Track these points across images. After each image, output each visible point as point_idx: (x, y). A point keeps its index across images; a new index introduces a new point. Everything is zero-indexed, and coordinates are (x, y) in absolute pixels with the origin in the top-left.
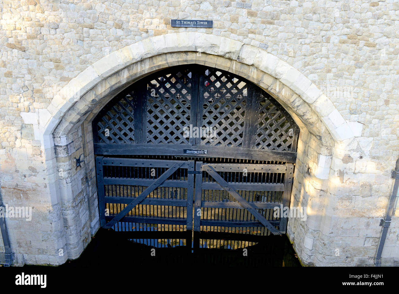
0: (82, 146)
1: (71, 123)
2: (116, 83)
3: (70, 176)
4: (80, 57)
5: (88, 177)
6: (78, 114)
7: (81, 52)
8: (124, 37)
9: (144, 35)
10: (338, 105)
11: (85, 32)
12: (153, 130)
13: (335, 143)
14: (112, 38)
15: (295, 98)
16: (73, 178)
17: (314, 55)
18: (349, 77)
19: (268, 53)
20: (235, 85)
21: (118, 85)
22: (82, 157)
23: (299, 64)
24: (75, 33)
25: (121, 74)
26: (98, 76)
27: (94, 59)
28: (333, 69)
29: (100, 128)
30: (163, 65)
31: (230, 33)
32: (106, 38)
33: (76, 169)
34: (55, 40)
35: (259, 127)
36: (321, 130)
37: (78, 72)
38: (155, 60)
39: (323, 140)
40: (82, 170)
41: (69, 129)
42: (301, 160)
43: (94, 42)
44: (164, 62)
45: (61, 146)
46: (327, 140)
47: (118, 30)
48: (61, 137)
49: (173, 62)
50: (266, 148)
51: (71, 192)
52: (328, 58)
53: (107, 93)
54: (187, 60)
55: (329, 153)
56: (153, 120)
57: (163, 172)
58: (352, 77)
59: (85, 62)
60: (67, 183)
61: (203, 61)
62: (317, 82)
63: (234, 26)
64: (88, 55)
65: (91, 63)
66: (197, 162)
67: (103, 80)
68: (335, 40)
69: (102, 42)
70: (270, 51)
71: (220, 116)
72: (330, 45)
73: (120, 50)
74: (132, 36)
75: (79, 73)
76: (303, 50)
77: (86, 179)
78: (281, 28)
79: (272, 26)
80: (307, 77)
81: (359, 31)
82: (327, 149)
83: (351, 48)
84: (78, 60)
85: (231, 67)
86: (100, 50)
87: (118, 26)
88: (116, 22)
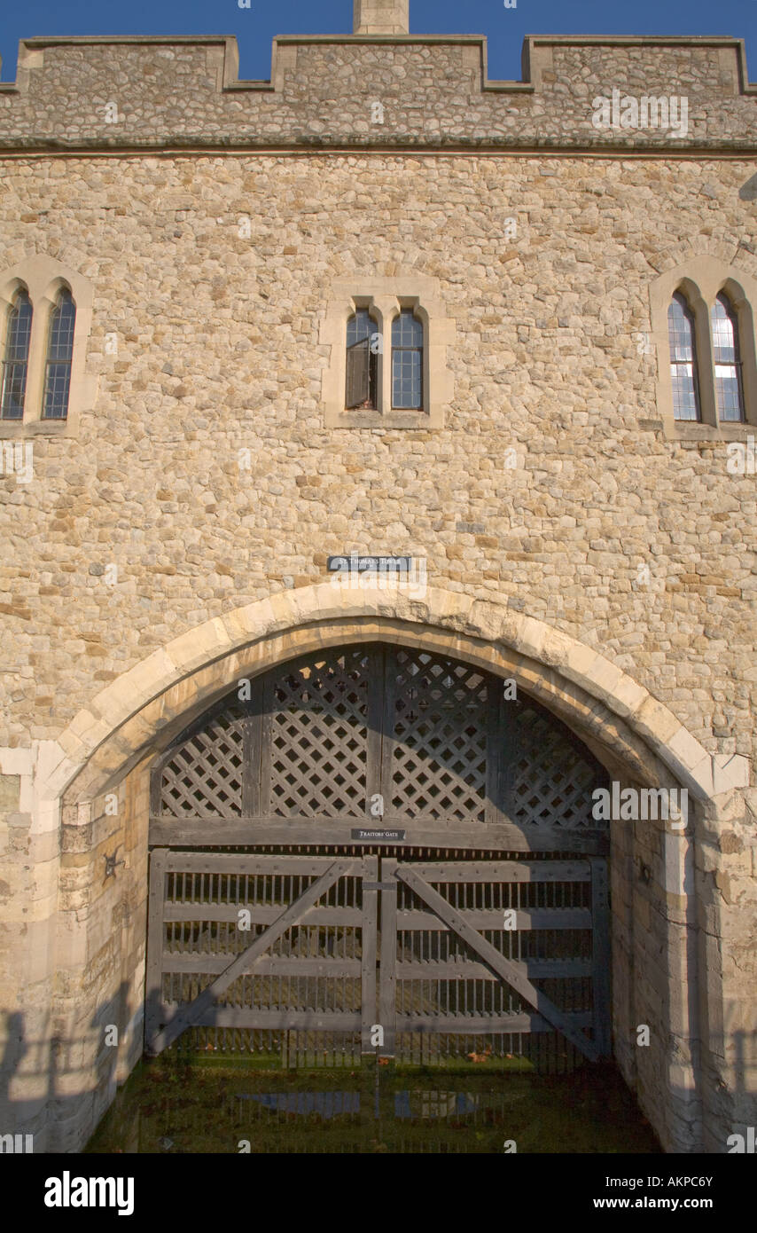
0: (123, 824)
1: (105, 771)
2: (211, 684)
3: (86, 900)
4: (141, 631)
5: (129, 903)
6: (123, 751)
8: (233, 590)
9: (276, 585)
10: (685, 718)
11: (158, 582)
12: (286, 785)
14: (212, 593)
16: (92, 908)
17: (621, 617)
19: (526, 615)
20: (460, 683)
21: (215, 687)
22: (121, 850)
23: (593, 636)
24: (137, 583)
26: (175, 670)
27: (169, 635)
28: (662, 643)
29: (166, 782)
30: (311, 644)
31: (447, 579)
32: (199, 593)
33: (104, 884)
34: (96, 597)
35: (520, 773)
37: (134, 660)
38: (294, 635)
40: (117, 885)
41: (100, 786)
42: (621, 848)
43: (172, 601)
44: (313, 639)
45: (76, 827)
47: (224, 577)
48: (80, 803)
49: (332, 638)
50: (539, 820)
51: (84, 945)
52: (648, 622)
53: (189, 705)
54: (361, 635)
56: (286, 761)
57: (305, 887)
58: (705, 657)
59: (146, 640)
60: (77, 920)
61: (394, 636)
62: (633, 670)
63: (456, 565)
64: (158, 626)
65: (163, 643)
66: (384, 860)
67: (183, 678)
69: (189, 601)
70: (530, 613)
71: (433, 750)
73: (225, 616)
74: (251, 588)
75: (136, 664)
77: (123, 909)
78: (546, 568)
79: (528, 564)
80: (611, 661)
84: (136, 636)
85: (453, 646)
86: (183, 616)
87: (222, 570)
88: (221, 562)
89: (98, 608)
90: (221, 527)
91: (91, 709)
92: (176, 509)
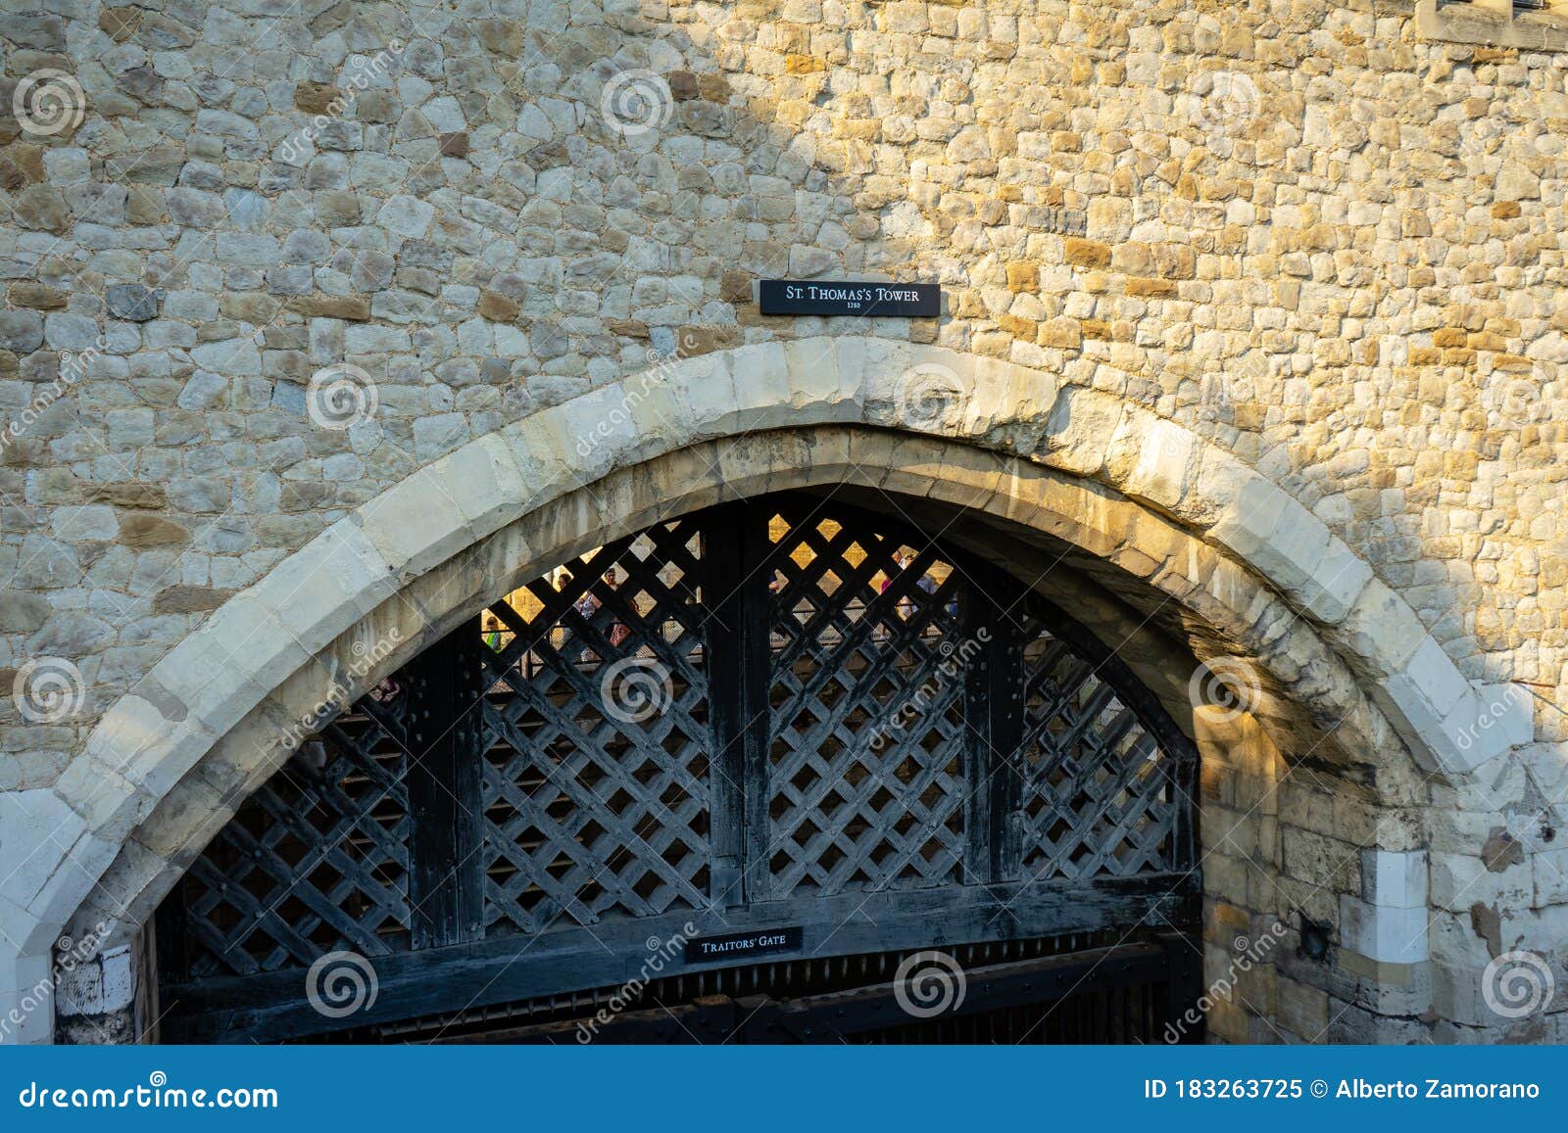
1: (177, 857)
2: (461, 607)
4: (286, 475)
6: (225, 799)
7: (295, 442)
8: (530, 363)
9: (632, 351)
10: (1434, 619)
11: (322, 341)
12: (518, 856)
13: (1429, 789)
14: (474, 369)
15: (1262, 607)
17: (1331, 419)
18: (1457, 497)
19: (1160, 417)
21: (465, 614)
23: (1281, 456)
24: (262, 343)
25: (489, 553)
26: (387, 573)
27: (367, 481)
28: (1400, 471)
30: (695, 496)
31: (1011, 336)
32: (440, 369)
34: (139, 382)
35: (1032, 770)
36: (1372, 739)
37: (270, 553)
38: (660, 479)
39: (1383, 782)
42: (1238, 899)
44: (703, 483)
45: (101, 1018)
46: (1398, 779)
47: (499, 328)
48: (106, 954)
49: (748, 478)
50: (1069, 868)
52: (1379, 426)
54: (810, 469)
55: (1415, 837)
56: (516, 797)
58: (1470, 495)
59: (310, 499)
61: (880, 468)
62: (1349, 527)
63: (1025, 307)
64: (335, 459)
65: (350, 503)
68: (1396, 353)
69: (415, 390)
70: (1167, 411)
71: (854, 738)
72: (1380, 376)
73: (509, 429)
74: (573, 358)
75: (275, 564)
76: (1291, 399)
78: (1201, 313)
79: (1168, 305)
80: (1311, 510)
81: (1470, 315)
82: (1403, 819)
83: (1449, 381)
84: (271, 491)
85: (1002, 488)
86: (402, 430)
87: (502, 310)
88: (492, 288)
89: (148, 414)
90: (488, 196)
91: (153, 695)
92: (356, 140)
